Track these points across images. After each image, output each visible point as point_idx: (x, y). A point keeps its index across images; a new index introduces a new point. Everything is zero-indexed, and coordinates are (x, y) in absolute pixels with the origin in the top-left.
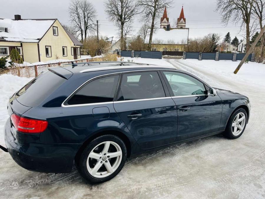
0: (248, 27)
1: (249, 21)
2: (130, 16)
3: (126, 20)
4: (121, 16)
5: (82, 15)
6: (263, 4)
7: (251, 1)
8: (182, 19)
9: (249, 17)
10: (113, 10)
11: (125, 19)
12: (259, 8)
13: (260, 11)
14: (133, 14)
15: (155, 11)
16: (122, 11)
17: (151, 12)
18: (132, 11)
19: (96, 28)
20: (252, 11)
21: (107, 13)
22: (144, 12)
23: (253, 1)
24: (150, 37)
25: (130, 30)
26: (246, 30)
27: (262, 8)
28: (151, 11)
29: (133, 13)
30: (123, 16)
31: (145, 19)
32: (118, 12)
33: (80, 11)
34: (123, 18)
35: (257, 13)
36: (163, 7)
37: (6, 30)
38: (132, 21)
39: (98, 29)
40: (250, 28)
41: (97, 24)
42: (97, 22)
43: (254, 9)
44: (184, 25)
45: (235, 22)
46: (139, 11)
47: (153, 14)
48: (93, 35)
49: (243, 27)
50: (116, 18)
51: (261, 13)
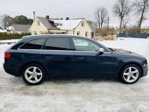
5: (100, 15)
15: (144, 8)
33: (100, 13)
37: (61, 25)
47: (142, 10)
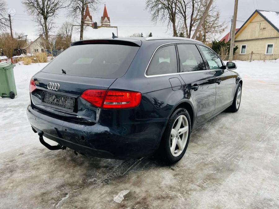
0: (174, 26)
1: (175, 20)
2: (54, 10)
3: (49, 14)
4: (42, 10)
6: (186, 4)
7: (175, 1)
8: (106, 18)
9: (175, 17)
10: (32, 2)
11: (47, 13)
12: (183, 8)
13: (184, 11)
14: (58, 8)
15: (83, 6)
16: (43, 4)
17: (78, 7)
18: (56, 5)
19: (8, 23)
20: (177, 11)
21: (24, 5)
22: (70, 6)
23: (177, 1)
24: (81, 34)
25: (52, 26)
26: (173, 28)
27: (185, 8)
28: (78, 5)
29: (57, 6)
30: (46, 10)
31: (72, 14)
32: (38, 4)
34: (46, 12)
35: (182, 13)
36: (92, 2)
38: (57, 15)
39: (11, 24)
40: (176, 27)
41: (10, 19)
42: (10, 16)
43: (178, 9)
44: (109, 24)
45: (163, 21)
46: (65, 5)
47: (81, 9)
48: (4, 32)
49: (169, 27)
50: (36, 11)
51: (185, 13)
